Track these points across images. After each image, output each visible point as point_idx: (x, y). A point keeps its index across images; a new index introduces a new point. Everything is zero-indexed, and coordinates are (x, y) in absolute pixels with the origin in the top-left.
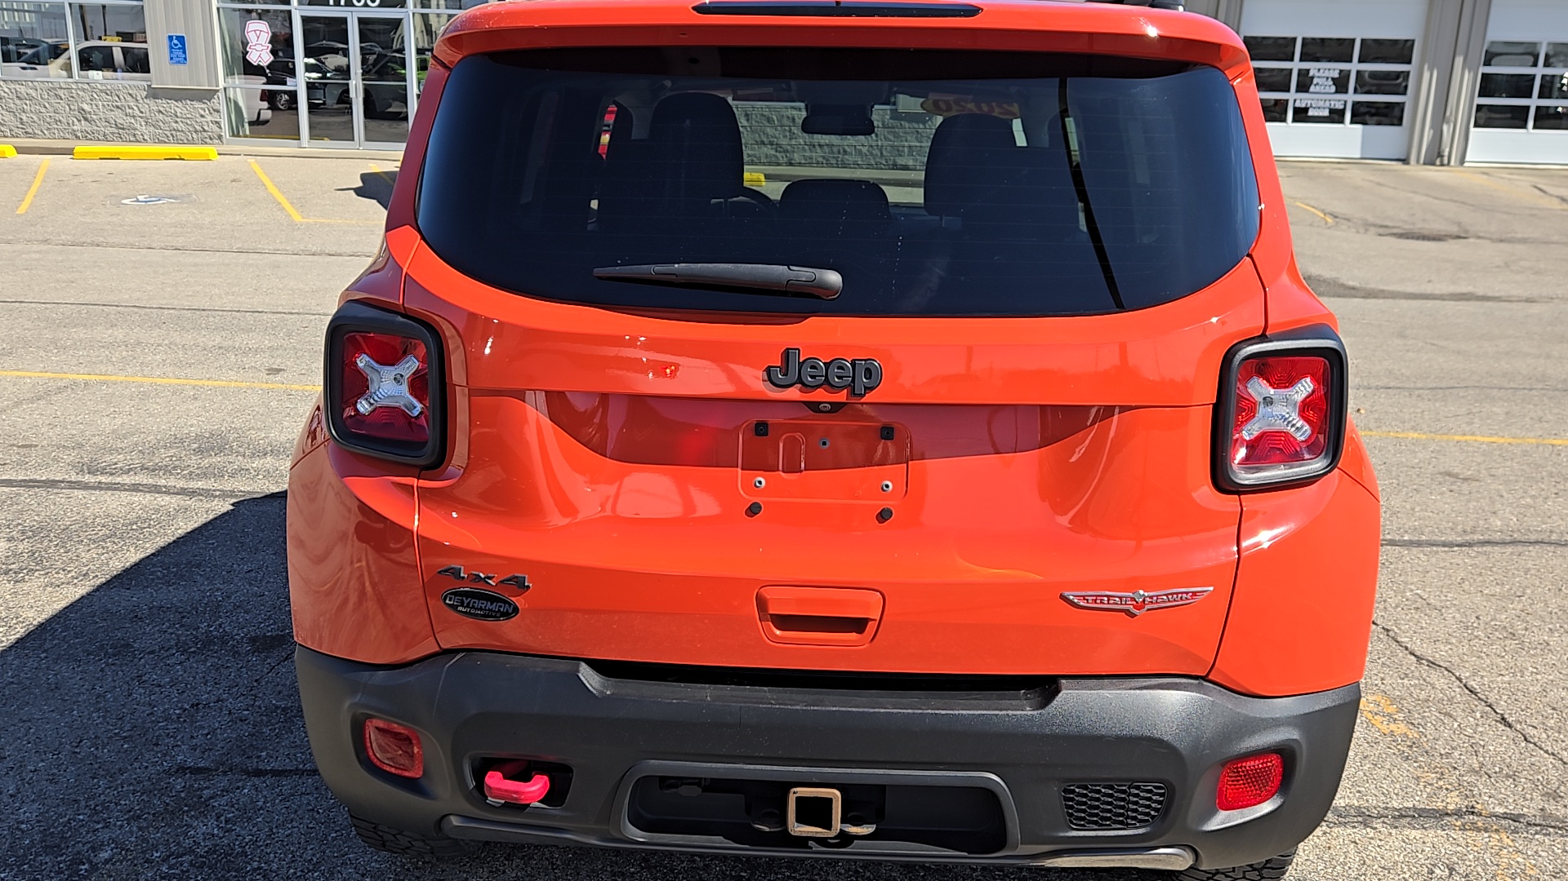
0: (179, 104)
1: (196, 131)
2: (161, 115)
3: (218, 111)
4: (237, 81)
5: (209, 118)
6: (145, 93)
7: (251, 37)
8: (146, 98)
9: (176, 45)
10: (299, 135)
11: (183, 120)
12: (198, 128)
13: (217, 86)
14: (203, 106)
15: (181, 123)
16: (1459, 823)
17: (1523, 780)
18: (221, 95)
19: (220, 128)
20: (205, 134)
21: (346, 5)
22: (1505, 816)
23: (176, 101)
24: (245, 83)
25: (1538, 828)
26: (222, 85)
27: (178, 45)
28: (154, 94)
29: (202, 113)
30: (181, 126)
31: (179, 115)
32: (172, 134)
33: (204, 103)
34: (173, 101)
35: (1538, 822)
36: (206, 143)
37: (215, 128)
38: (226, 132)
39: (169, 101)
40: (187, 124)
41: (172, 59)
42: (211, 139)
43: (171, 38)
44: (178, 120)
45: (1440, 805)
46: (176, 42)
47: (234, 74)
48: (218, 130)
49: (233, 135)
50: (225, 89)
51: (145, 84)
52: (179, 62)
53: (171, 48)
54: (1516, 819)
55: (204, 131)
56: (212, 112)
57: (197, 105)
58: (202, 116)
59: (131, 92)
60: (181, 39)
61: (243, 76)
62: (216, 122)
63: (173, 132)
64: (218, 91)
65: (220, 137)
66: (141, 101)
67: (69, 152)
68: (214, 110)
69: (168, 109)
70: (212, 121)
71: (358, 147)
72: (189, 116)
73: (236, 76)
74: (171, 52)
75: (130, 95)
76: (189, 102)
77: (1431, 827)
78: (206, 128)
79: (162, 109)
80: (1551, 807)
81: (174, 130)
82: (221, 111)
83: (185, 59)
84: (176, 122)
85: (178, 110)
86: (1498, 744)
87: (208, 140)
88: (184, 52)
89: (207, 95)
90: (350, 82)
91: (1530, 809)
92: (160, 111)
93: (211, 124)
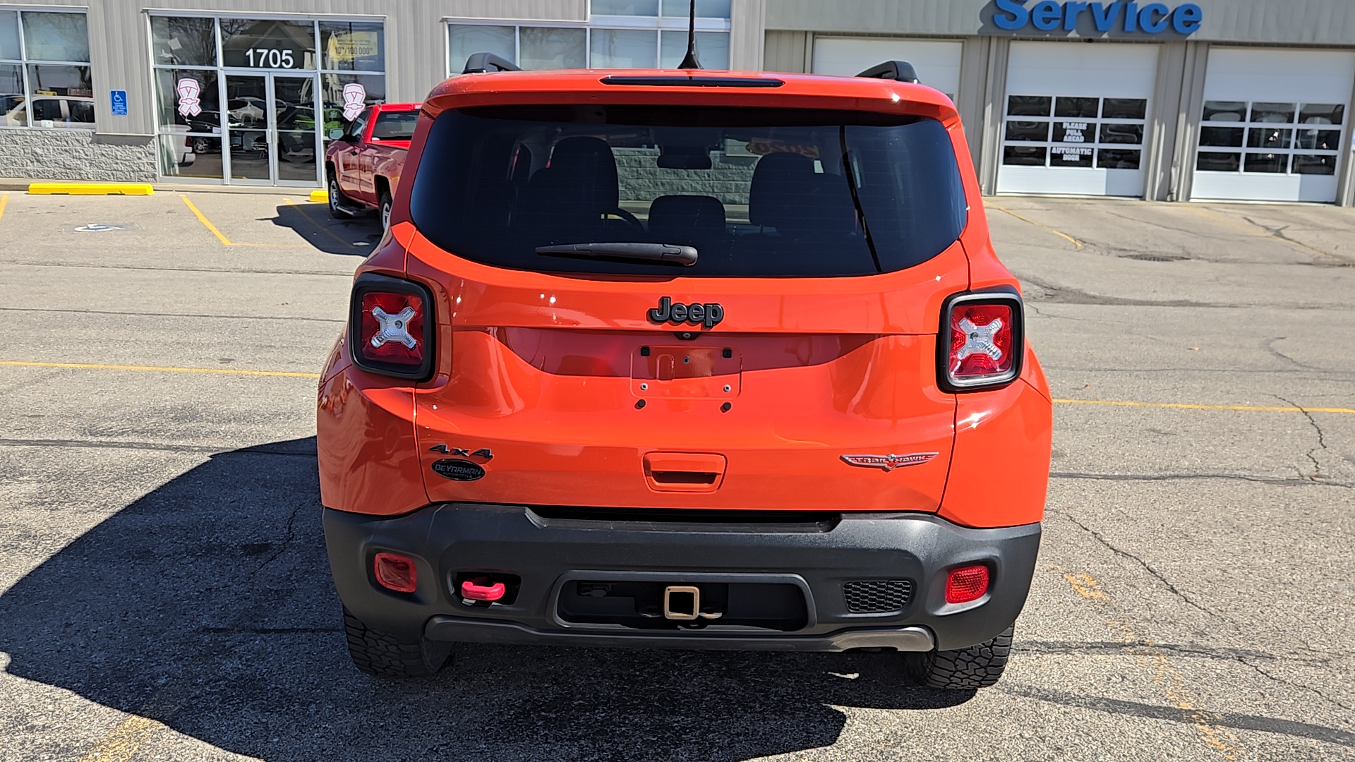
0: (120, 148)
1: (133, 171)
2: (103, 157)
3: (153, 154)
4: (169, 129)
5: (145, 160)
6: (90, 139)
7: (183, 92)
8: (91, 143)
9: (118, 99)
10: (222, 174)
11: (122, 162)
12: (135, 168)
13: (153, 133)
14: (140, 150)
15: (120, 165)
16: (1132, 651)
17: (1181, 625)
18: (156, 140)
19: (155, 168)
20: (141, 173)
21: (264, 67)
22: (1165, 646)
23: (117, 146)
24: (177, 131)
25: (1187, 653)
26: (156, 132)
27: (119, 100)
28: (98, 140)
29: (139, 155)
30: (120, 167)
31: (119, 157)
32: (112, 174)
33: (141, 147)
34: (114, 146)
35: (1187, 649)
36: (142, 181)
37: (150, 168)
38: (159, 173)
39: (111, 146)
40: (126, 164)
41: (114, 110)
42: (146, 177)
43: (113, 93)
44: (118, 161)
45: (1120, 640)
46: (117, 96)
47: (167, 124)
48: (153, 170)
49: (166, 175)
50: (159, 136)
51: (90, 131)
52: (120, 113)
53: (113, 101)
54: (1172, 648)
55: (141, 171)
56: (148, 154)
57: (135, 149)
58: (139, 158)
59: (78, 138)
60: (122, 94)
61: (174, 125)
62: (151, 164)
63: (114, 172)
64: (153, 137)
65: (154, 176)
66: (87, 146)
67: (24, 188)
68: (150, 154)
69: (109, 153)
70: (147, 163)
71: (272, 184)
72: (128, 158)
73: (169, 125)
74: (113, 105)
75: (77, 140)
76: (128, 147)
77: (1112, 653)
78: (142, 169)
79: (104, 153)
80: (1198, 641)
81: (115, 170)
82: (156, 154)
83: (126, 110)
84: (117, 163)
85: (118, 153)
86: (1166, 604)
87: (144, 179)
88: (125, 105)
89: (143, 141)
90: (266, 130)
91: (1183, 642)
92: (103, 154)
93: (146, 165)
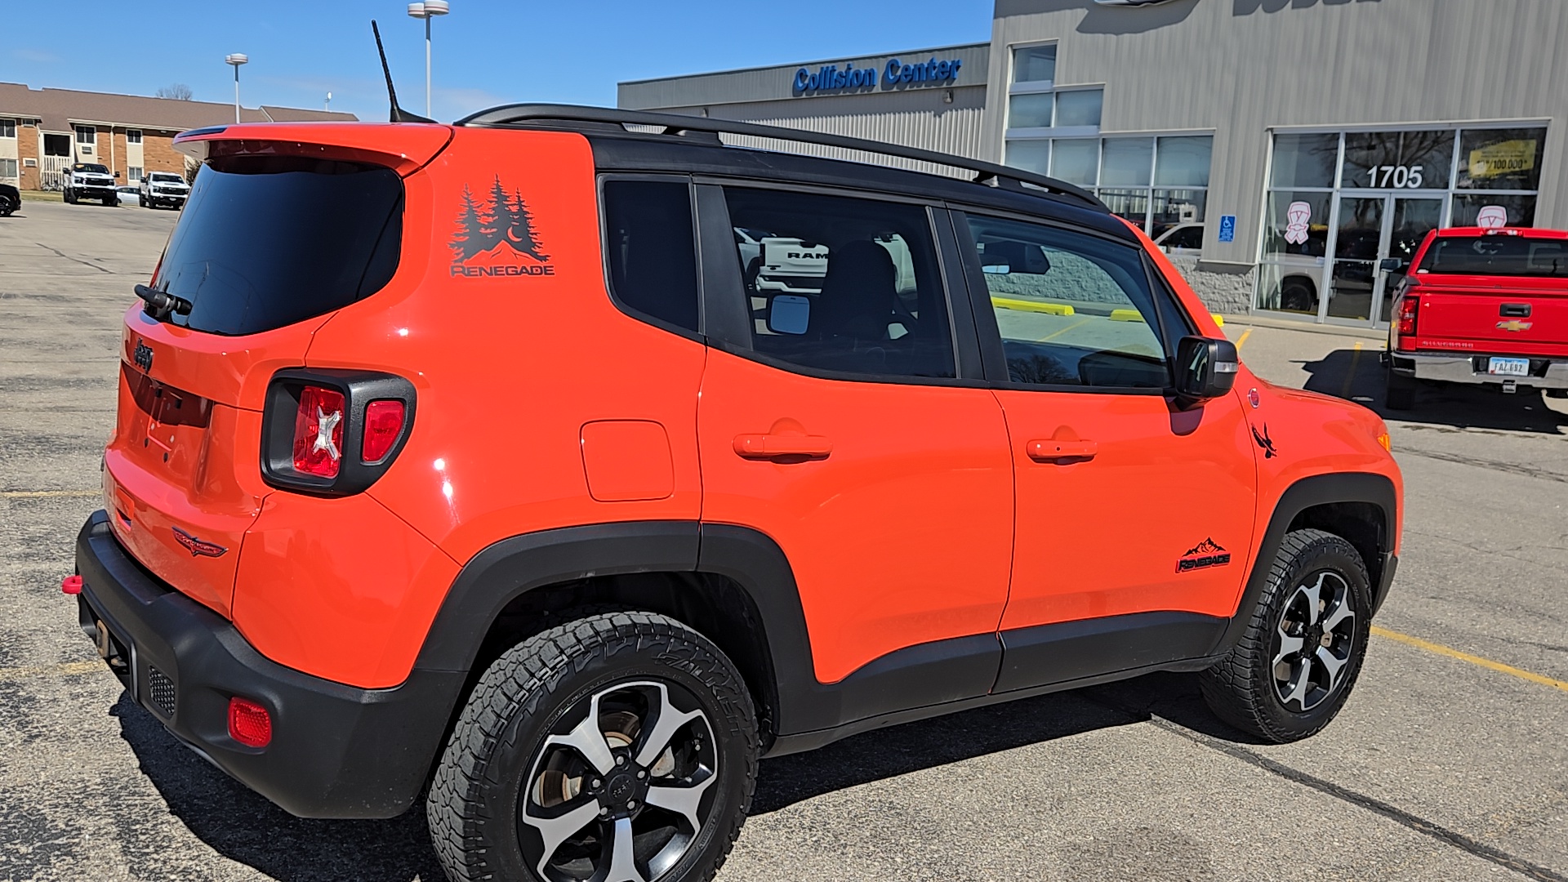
0: (1219, 277)
1: (1228, 302)
2: (1203, 286)
3: (1250, 285)
4: (1277, 258)
5: (1241, 291)
6: (1194, 266)
7: (1293, 218)
8: (1194, 270)
9: (1226, 224)
10: (1317, 311)
11: (1220, 291)
12: (1231, 299)
13: (1254, 262)
14: (1239, 279)
15: (1217, 295)
18: (1256, 270)
19: (1249, 300)
20: (1235, 305)
21: (1386, 187)
23: (1217, 274)
24: (1286, 261)
26: (1258, 260)
27: (1228, 226)
28: (1201, 267)
29: (1237, 286)
30: (1217, 297)
31: (1217, 287)
32: (1208, 304)
33: (1240, 277)
34: (1215, 274)
36: (1234, 313)
37: (1244, 300)
38: (1253, 305)
39: (1212, 274)
40: (1222, 295)
41: (1221, 236)
42: (1239, 309)
43: (1224, 218)
44: (1216, 291)
46: (1227, 221)
47: (1275, 251)
48: (1247, 301)
49: (1262, 308)
50: (1261, 265)
51: (1196, 258)
52: (1227, 240)
53: (1222, 227)
55: (1235, 302)
56: (1245, 285)
57: (1234, 278)
58: (1236, 289)
59: (1183, 265)
60: (1232, 219)
61: (1285, 254)
62: (1247, 295)
63: (1210, 302)
64: (1252, 266)
65: (1247, 308)
66: (1189, 273)
67: (1107, 314)
68: (1247, 284)
69: (1210, 282)
70: (1243, 294)
71: (1371, 326)
72: (1225, 288)
73: (1277, 253)
74: (1221, 231)
75: (1183, 267)
76: (1227, 275)
78: (1237, 300)
79: (1204, 281)
81: (1211, 300)
82: (1253, 285)
83: (1232, 237)
84: (1214, 293)
85: (1218, 283)
87: (1237, 311)
88: (1232, 231)
89: (1244, 270)
90: (1375, 262)
92: (1203, 283)
93: (1242, 296)
